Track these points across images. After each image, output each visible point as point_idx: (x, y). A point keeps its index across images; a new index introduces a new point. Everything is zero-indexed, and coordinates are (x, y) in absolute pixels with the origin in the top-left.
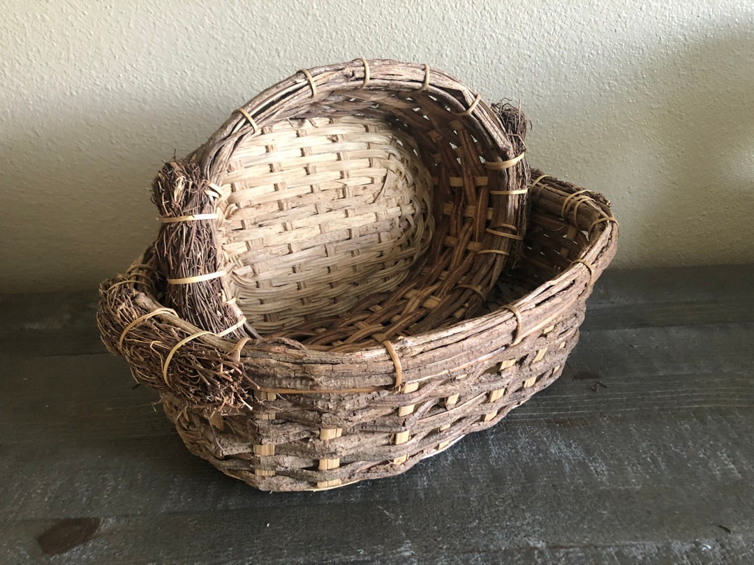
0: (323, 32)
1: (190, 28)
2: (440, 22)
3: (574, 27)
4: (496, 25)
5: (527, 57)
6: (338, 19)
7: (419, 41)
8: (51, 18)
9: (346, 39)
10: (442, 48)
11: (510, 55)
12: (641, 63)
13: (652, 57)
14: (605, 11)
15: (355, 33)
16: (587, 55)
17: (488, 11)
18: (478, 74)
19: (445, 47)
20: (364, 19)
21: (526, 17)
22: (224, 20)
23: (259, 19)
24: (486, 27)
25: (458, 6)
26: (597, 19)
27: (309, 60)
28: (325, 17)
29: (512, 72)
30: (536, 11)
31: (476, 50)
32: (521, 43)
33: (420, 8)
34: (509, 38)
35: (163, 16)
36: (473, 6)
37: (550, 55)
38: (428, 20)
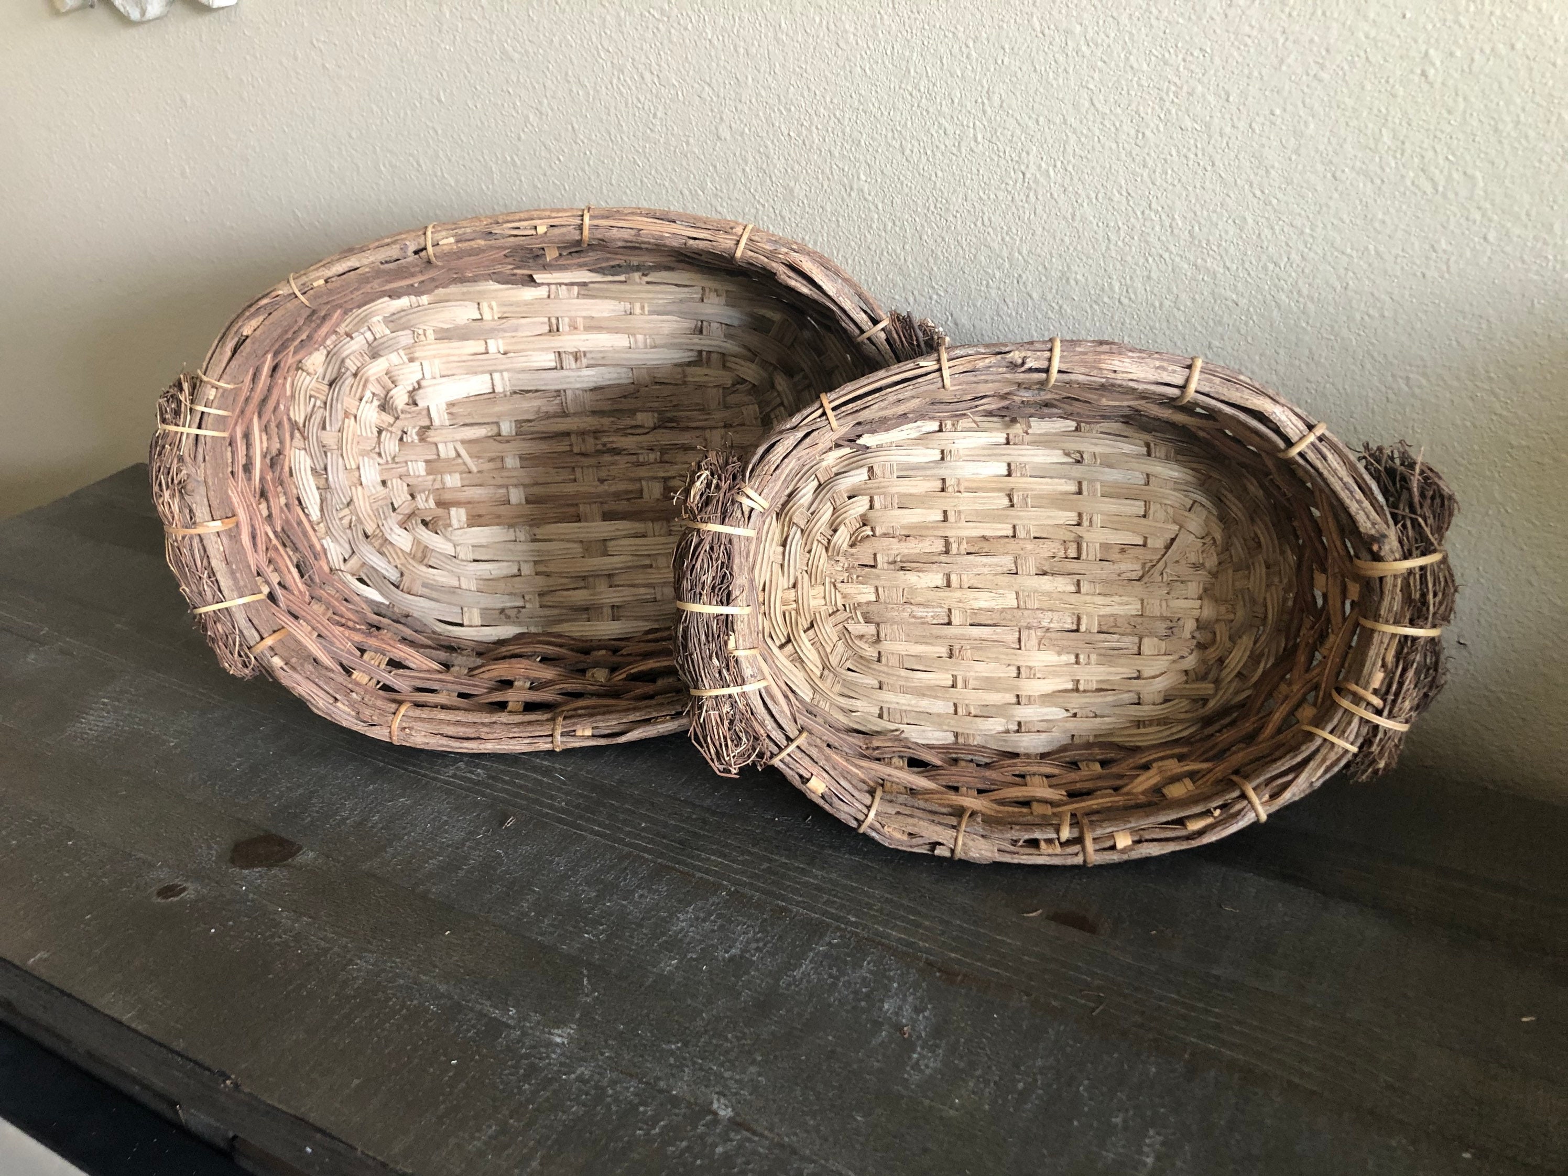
0: (872, 220)
1: (686, 192)
2: (1067, 221)
3: (1330, 259)
4: (1170, 239)
5: (1230, 303)
6: (898, 201)
7: (1030, 252)
8: (522, 162)
9: (909, 235)
10: (1069, 267)
11: (1197, 297)
12: (1485, 349)
13: (1512, 339)
14: (1400, 234)
15: (922, 226)
16: (1358, 317)
17: (1157, 212)
18: (1134, 323)
19: (1074, 268)
20: (939, 205)
21: (1232, 230)
22: (732, 186)
23: (780, 189)
24: (1152, 239)
25: (1100, 196)
26: (1382, 248)
27: (850, 261)
28: (876, 195)
29: (1200, 328)
30: (1250, 221)
31: (1131, 278)
32: (1219, 275)
33: (1032, 194)
34: (1195, 265)
35: (653, 172)
36: (1128, 201)
37: (1278, 306)
38: (1045, 216)
